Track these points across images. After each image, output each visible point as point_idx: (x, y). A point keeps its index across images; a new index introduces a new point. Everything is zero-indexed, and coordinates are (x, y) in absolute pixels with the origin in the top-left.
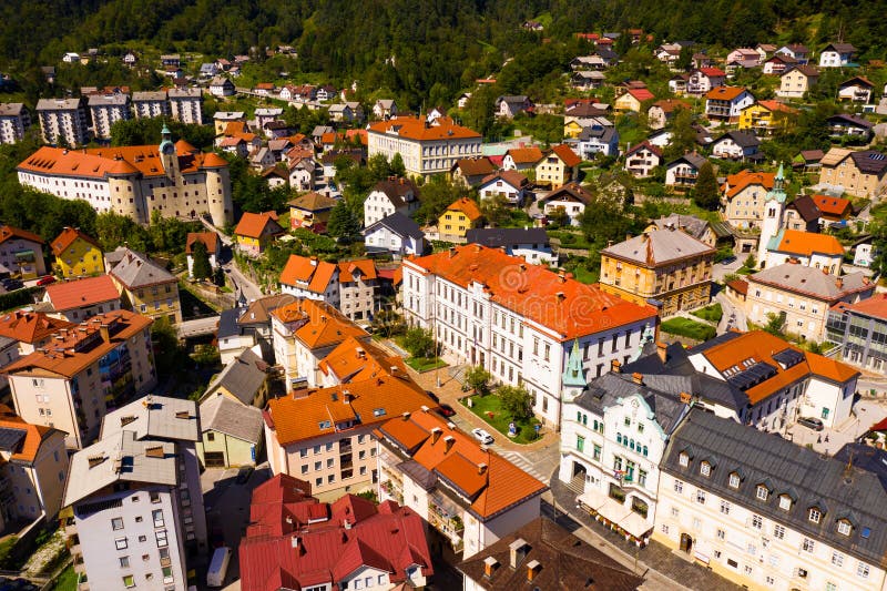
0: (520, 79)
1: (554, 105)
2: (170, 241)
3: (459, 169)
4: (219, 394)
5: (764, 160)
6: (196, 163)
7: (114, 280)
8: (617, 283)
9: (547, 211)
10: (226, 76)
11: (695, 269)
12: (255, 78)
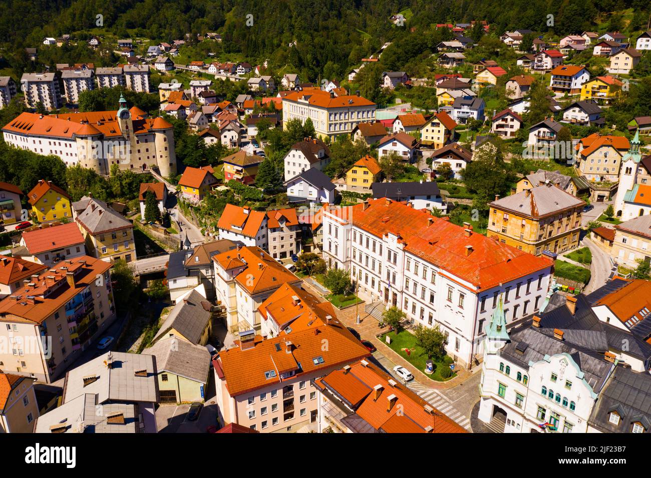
0: (398, 59)
1: (426, 79)
2: (126, 190)
3: (359, 131)
4: (171, 335)
5: (605, 124)
6: (147, 126)
7: (80, 226)
8: (503, 231)
9: (435, 166)
10: (167, 55)
11: (569, 220)
12: (189, 57)
